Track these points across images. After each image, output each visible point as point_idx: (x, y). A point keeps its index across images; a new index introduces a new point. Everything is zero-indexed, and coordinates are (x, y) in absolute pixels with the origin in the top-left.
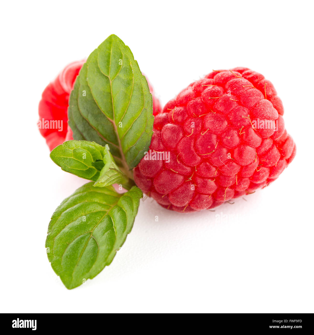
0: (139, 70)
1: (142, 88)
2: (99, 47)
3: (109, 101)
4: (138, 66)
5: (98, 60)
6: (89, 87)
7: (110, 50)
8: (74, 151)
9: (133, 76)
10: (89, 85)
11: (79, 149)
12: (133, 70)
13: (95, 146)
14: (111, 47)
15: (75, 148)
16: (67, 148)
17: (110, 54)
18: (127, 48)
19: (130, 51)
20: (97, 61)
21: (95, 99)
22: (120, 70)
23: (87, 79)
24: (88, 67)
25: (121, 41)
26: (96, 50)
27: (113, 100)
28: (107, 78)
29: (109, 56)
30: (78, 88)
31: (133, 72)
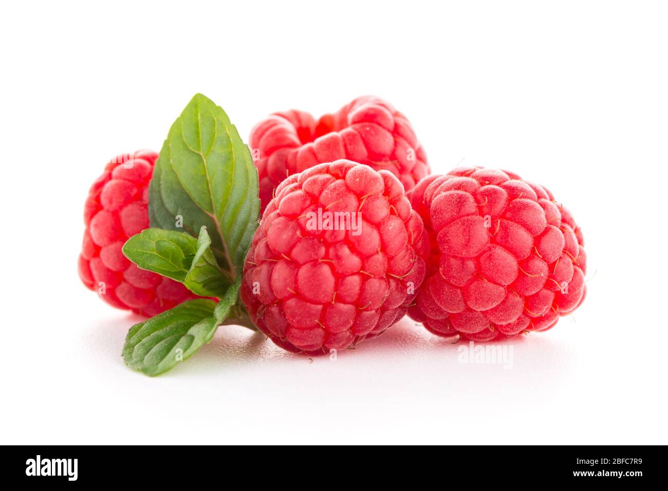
0: (239, 137)
1: (245, 162)
2: (182, 115)
3: (205, 186)
4: (237, 131)
5: (183, 133)
6: (174, 172)
7: (197, 116)
8: (158, 243)
9: (232, 147)
10: (174, 169)
11: (164, 241)
12: (231, 139)
13: (187, 238)
14: (197, 113)
15: (159, 239)
16: (146, 239)
17: (198, 121)
18: (219, 110)
19: (225, 113)
20: (181, 135)
21: (184, 187)
22: (214, 142)
23: (171, 161)
24: (170, 145)
25: (210, 102)
26: (178, 119)
27: (210, 185)
28: (199, 155)
29: (197, 125)
30: (159, 176)
31: (232, 141)
